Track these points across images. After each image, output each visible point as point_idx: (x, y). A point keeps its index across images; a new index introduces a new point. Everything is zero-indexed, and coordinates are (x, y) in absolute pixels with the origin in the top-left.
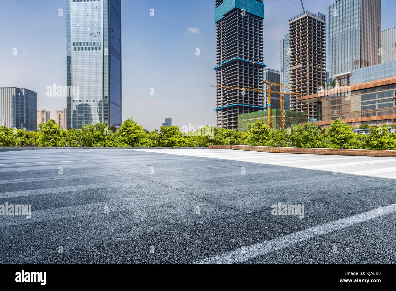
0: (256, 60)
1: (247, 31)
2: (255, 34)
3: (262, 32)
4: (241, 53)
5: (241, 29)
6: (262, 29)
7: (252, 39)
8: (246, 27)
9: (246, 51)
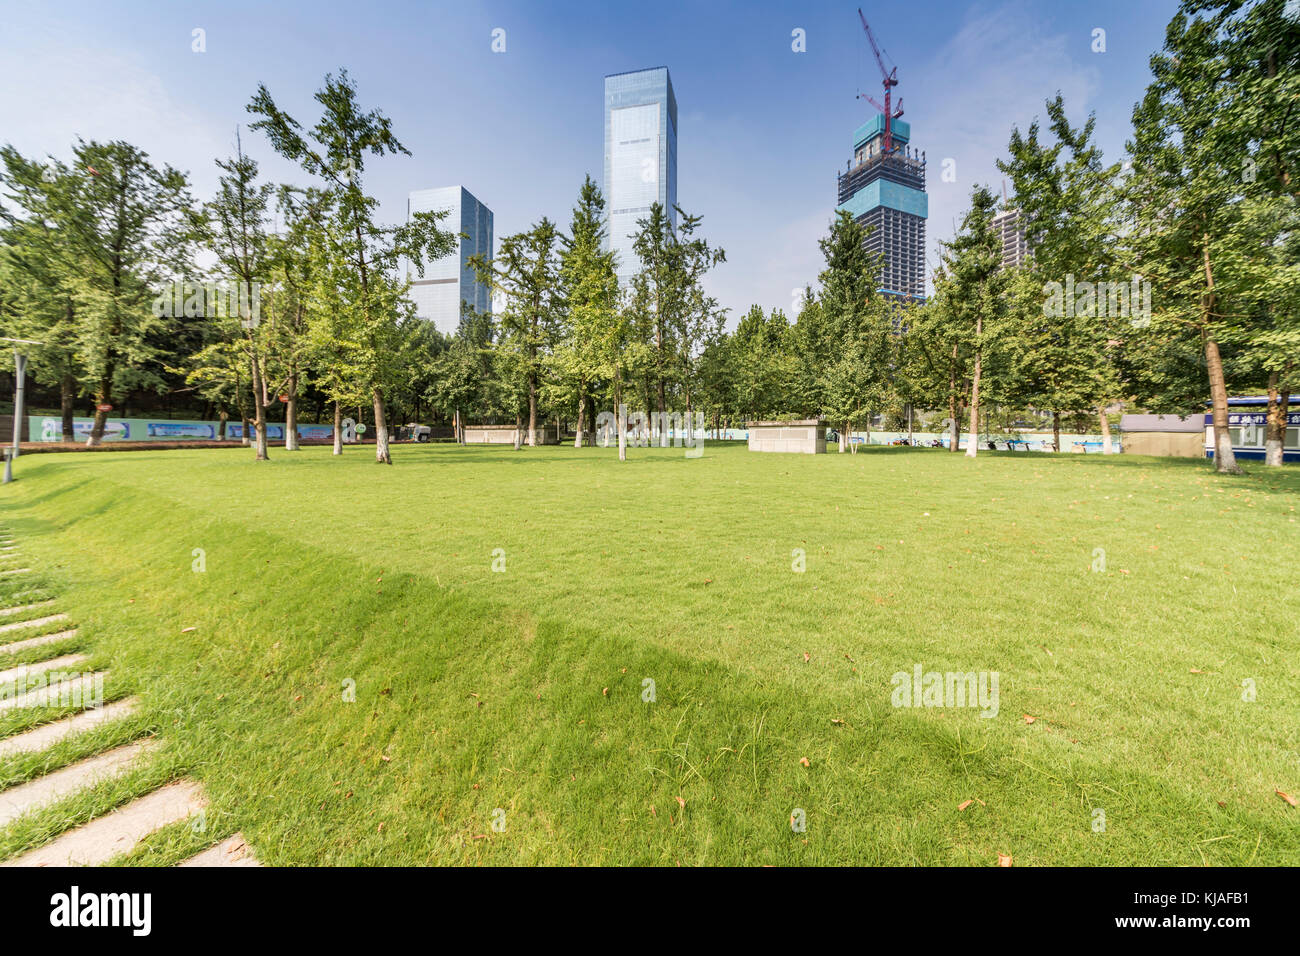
0: (912, 291)
1: (897, 243)
2: (911, 246)
3: (923, 248)
4: (887, 281)
5: (887, 240)
6: (923, 237)
7: (906, 256)
8: (896, 237)
9: (895, 277)
